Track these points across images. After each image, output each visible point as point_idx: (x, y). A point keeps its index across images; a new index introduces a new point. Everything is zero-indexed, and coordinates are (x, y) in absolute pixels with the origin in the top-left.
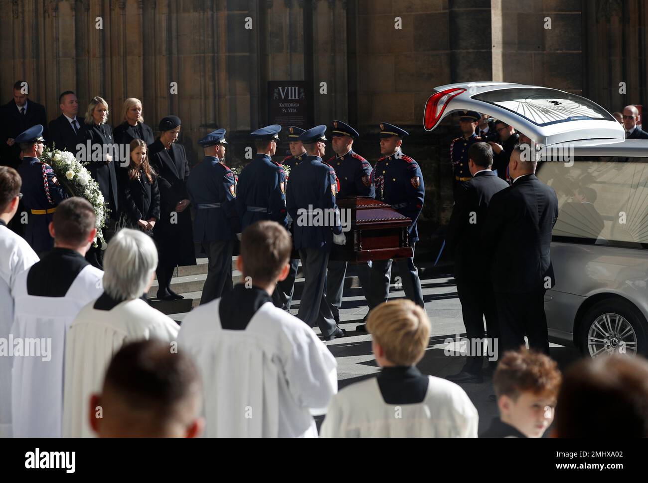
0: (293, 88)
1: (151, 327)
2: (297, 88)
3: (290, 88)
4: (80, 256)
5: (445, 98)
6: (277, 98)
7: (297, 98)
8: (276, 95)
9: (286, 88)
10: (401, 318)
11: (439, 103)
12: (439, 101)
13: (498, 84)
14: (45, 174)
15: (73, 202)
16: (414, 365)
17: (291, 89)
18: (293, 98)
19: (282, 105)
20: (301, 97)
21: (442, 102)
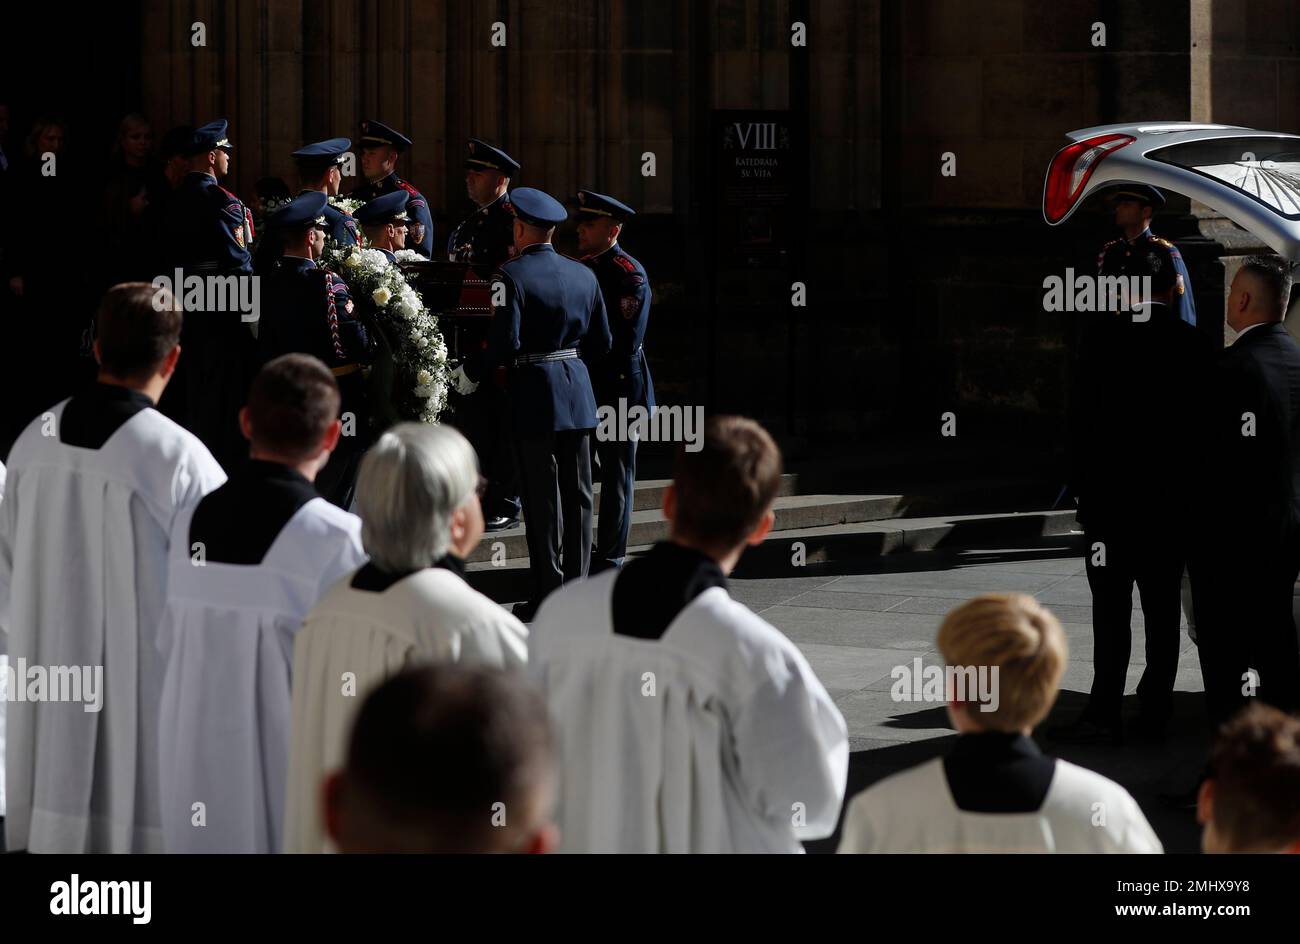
0: (765, 125)
1: (465, 628)
2: (773, 126)
3: (758, 125)
4: (304, 480)
5: (1089, 156)
6: (732, 147)
7: (773, 147)
8: (728, 139)
9: (750, 125)
10: (1002, 627)
11: (1075, 168)
12: (1078, 161)
13: (1200, 128)
14: (331, 295)
15: (290, 366)
16: (1027, 731)
17: (762, 128)
18: (765, 147)
19: (740, 161)
20: (781, 147)
21: (1085, 162)
